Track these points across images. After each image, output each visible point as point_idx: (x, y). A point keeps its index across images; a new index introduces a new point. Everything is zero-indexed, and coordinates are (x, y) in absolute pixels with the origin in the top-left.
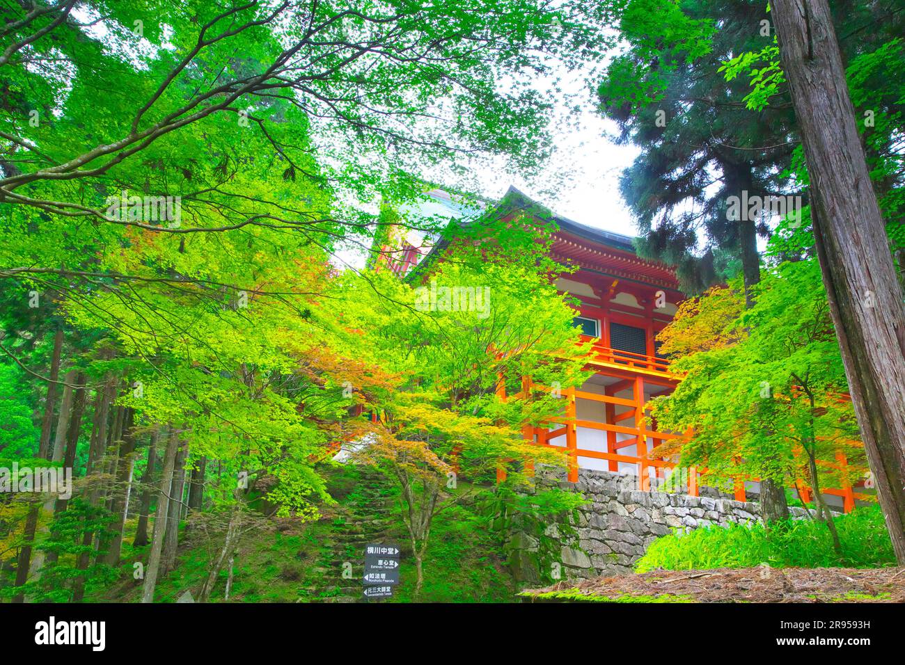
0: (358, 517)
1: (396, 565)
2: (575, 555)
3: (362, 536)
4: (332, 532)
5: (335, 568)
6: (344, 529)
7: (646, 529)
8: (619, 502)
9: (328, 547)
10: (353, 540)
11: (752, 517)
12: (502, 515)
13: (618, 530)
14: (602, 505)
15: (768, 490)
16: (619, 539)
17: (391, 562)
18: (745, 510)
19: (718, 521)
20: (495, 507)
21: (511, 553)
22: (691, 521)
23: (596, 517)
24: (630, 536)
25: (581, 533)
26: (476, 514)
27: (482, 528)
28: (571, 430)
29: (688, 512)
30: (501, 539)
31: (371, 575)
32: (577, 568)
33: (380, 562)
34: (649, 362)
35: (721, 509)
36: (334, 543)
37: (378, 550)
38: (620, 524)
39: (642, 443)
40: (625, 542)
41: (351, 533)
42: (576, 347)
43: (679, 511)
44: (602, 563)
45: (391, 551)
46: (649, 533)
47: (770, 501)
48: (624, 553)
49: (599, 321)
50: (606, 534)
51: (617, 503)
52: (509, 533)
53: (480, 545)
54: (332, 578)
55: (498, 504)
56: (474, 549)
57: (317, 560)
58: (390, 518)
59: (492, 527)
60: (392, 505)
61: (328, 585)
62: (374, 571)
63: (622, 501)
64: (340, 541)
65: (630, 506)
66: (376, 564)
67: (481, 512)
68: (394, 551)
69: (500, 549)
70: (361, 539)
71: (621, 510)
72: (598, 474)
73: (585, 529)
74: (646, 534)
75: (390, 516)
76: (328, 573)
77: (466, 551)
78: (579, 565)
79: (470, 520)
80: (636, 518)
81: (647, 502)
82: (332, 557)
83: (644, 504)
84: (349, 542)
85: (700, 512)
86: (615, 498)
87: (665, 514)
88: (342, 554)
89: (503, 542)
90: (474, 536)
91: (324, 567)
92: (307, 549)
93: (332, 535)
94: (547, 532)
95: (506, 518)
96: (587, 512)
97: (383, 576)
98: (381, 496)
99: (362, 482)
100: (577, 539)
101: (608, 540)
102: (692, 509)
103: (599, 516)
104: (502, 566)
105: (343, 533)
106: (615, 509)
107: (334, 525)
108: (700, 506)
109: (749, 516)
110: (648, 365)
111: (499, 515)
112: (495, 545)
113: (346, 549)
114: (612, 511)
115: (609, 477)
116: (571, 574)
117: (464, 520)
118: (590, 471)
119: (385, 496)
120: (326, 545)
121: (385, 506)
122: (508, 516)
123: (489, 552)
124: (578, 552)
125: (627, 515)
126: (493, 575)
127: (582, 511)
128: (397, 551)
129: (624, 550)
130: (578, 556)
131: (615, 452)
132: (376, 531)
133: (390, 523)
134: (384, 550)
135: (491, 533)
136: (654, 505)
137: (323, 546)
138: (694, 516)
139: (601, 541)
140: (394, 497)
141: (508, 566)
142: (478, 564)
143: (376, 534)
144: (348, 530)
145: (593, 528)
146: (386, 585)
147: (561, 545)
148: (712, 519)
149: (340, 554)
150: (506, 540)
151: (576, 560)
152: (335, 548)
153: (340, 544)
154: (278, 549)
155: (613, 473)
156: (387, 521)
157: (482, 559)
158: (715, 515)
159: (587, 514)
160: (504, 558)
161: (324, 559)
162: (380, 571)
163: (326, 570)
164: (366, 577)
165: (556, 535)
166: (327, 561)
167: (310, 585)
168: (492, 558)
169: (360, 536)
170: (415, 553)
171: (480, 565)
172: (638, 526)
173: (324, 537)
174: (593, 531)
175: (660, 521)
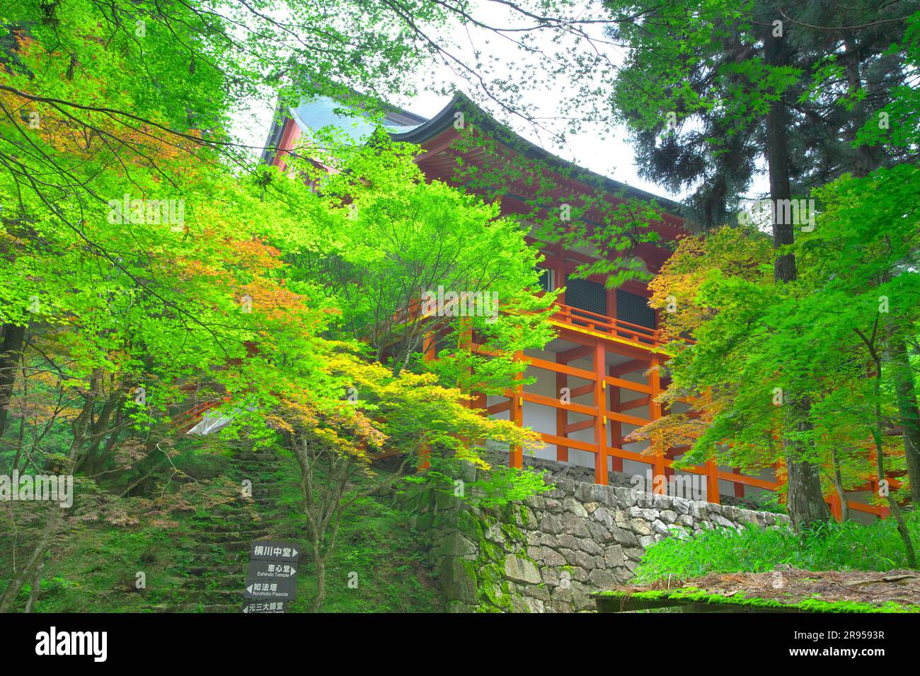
0: (230, 508)
1: (293, 571)
2: (521, 565)
3: (236, 534)
4: (193, 527)
5: (196, 578)
6: (210, 525)
7: (608, 536)
8: (577, 499)
9: (187, 549)
10: (224, 540)
11: (732, 525)
12: (431, 511)
13: (575, 535)
14: (556, 502)
15: (800, 483)
16: (575, 547)
17: (287, 568)
18: (724, 516)
19: (692, 528)
20: (421, 499)
21: (440, 560)
22: (662, 526)
23: (549, 517)
24: (588, 543)
25: (531, 537)
26: (394, 508)
27: (403, 527)
28: (516, 406)
29: (657, 514)
30: (428, 541)
31: (257, 586)
32: (524, 583)
33: (271, 567)
34: (613, 326)
35: (697, 513)
36: (197, 544)
37: (270, 551)
38: (577, 527)
39: (601, 426)
40: (583, 550)
41: (219, 529)
42: (535, 298)
43: (647, 513)
44: (554, 578)
45: (287, 552)
46: (612, 541)
47: (803, 498)
48: (581, 566)
49: (553, 272)
50: (560, 539)
51: (574, 501)
52: (438, 533)
53: (398, 550)
54: (193, 591)
55: (426, 496)
56: (391, 555)
57: (170, 566)
58: (276, 511)
59: (415, 525)
60: (278, 493)
61: (185, 602)
62: (263, 580)
63: (581, 498)
64: (204, 540)
65: (589, 505)
66: (266, 570)
67: (402, 504)
68: (291, 553)
69: (425, 555)
70: (234, 539)
71: (579, 509)
72: (544, 464)
73: (535, 532)
74: (608, 542)
75: (276, 508)
76: (186, 585)
77: (380, 557)
78: (527, 579)
79: (385, 516)
80: (596, 521)
81: (611, 500)
82: (191, 563)
83: (606, 502)
84: (217, 541)
85: (671, 516)
86: (572, 494)
87: (630, 517)
88: (207, 559)
89: (430, 546)
90: (391, 537)
91: (181, 576)
92: (157, 550)
93: (193, 532)
94: (489, 535)
95: (435, 514)
96: (538, 509)
97: (274, 587)
98: (262, 481)
99: (235, 463)
100: (525, 545)
101: (563, 547)
102: (663, 512)
103: (553, 517)
104: (428, 579)
105: (208, 529)
106: (571, 508)
107: (195, 519)
108: (672, 508)
109: (728, 523)
110: (612, 329)
111: (426, 510)
112: (419, 549)
113: (214, 552)
114: (568, 510)
115: (556, 468)
116: (518, 591)
117: (378, 515)
118: (535, 459)
119: (268, 481)
120: (184, 546)
121: (268, 495)
122: (439, 510)
123: (411, 559)
124: (525, 562)
125: (586, 515)
126: (415, 591)
127: (532, 508)
128: (295, 553)
129: (581, 562)
130: (526, 567)
131: (566, 436)
132: (256, 528)
133: (276, 516)
134: (277, 551)
135: (414, 534)
136: (618, 504)
137: (179, 547)
138: (665, 521)
139: (554, 549)
140: (280, 483)
141: (435, 579)
142: (396, 575)
143: (256, 532)
144: (216, 526)
145: (545, 531)
146: (276, 600)
147: (505, 552)
148: (685, 525)
149: (203, 558)
150: (435, 544)
151: (523, 573)
152: (197, 549)
153: (203, 544)
154: (112, 550)
155: (562, 463)
156: (271, 514)
157: (402, 568)
158: (689, 520)
159: (539, 513)
160: (431, 568)
161: (181, 565)
162: (270, 580)
163: (183, 580)
164: (250, 589)
165: (501, 538)
166: (184, 569)
167: (159, 602)
168: (415, 568)
169: (233, 534)
170: (317, 557)
171: (397, 577)
172: (599, 531)
173: (181, 535)
174: (544, 535)
175: (624, 526)
